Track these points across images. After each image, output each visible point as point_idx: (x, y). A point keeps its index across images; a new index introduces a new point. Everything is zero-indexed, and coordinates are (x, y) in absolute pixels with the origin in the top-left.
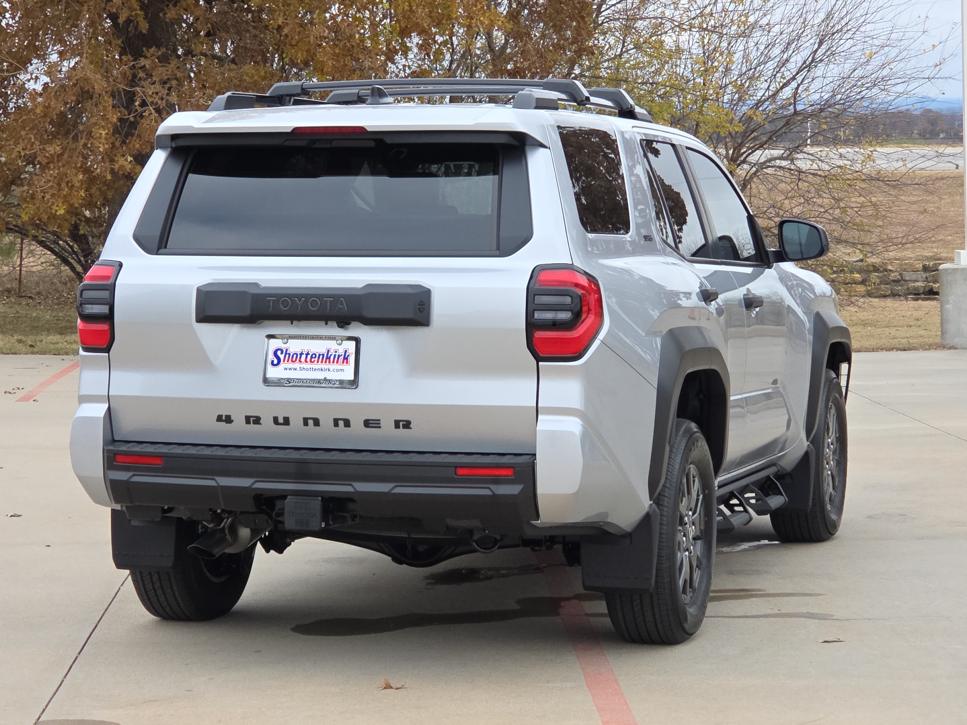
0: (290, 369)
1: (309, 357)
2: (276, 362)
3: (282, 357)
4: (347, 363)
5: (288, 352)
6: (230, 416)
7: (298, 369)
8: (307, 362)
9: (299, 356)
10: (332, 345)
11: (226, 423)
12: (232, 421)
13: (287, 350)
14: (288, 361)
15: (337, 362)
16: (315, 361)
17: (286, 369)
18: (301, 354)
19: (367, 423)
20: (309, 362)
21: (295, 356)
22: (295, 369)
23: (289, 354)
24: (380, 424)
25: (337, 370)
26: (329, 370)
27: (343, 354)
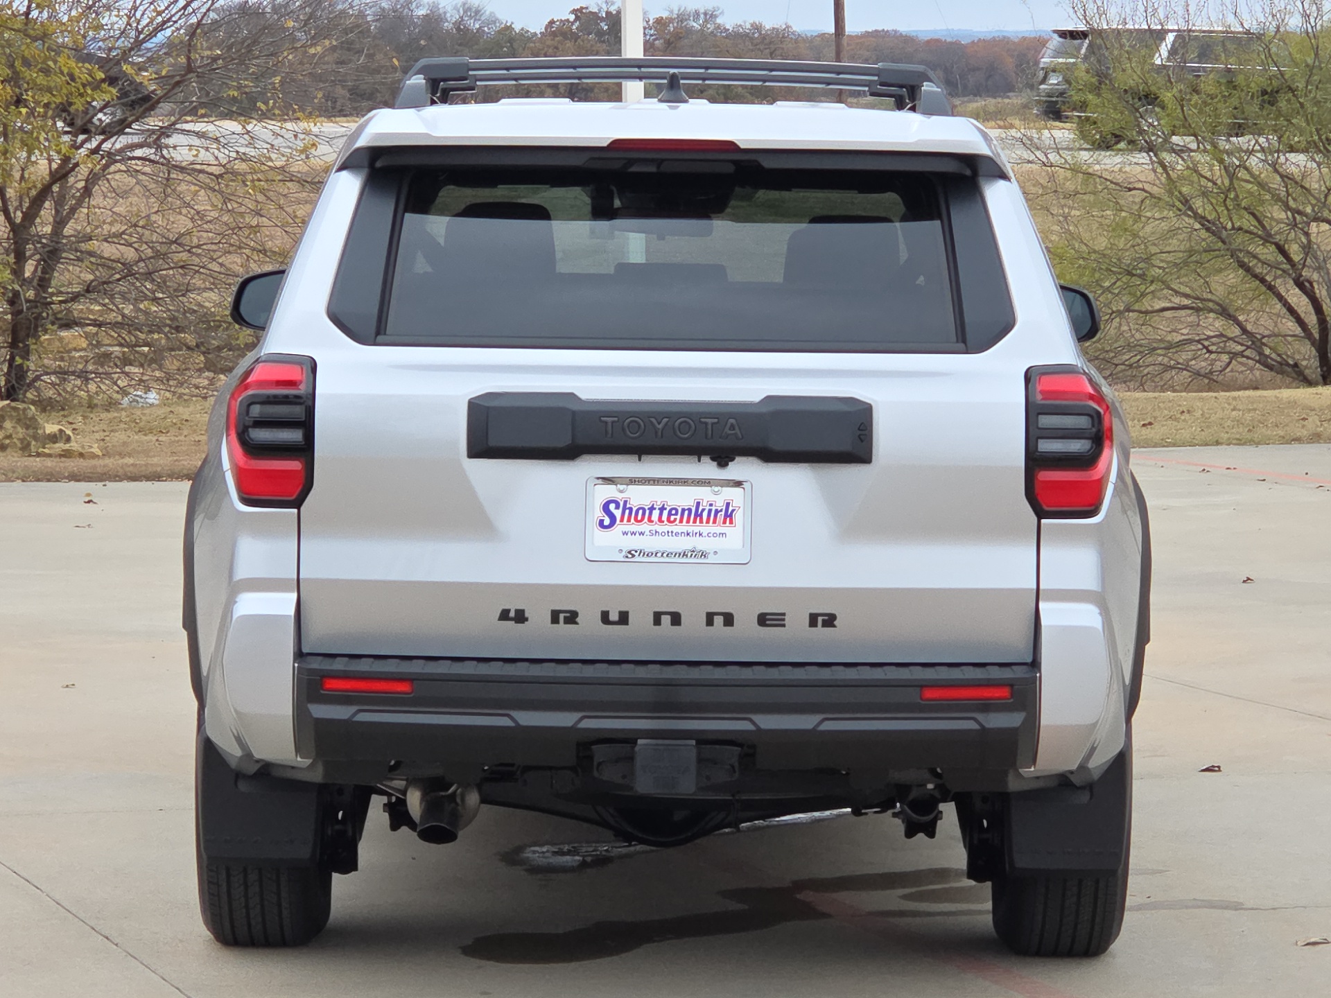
0: (633, 533)
1: (665, 513)
2: (607, 522)
3: (618, 513)
4: (731, 522)
5: (628, 506)
6: (523, 611)
7: (647, 533)
8: (663, 522)
9: (647, 512)
10: (704, 494)
11: (516, 622)
12: (527, 619)
13: (625, 502)
14: (629, 520)
15: (714, 522)
16: (675, 520)
17: (625, 533)
18: (652, 509)
19: (763, 620)
20: (666, 522)
21: (641, 512)
22: (642, 534)
23: (631, 509)
24: (784, 620)
25: (715, 534)
26: (700, 535)
27: (724, 508)
